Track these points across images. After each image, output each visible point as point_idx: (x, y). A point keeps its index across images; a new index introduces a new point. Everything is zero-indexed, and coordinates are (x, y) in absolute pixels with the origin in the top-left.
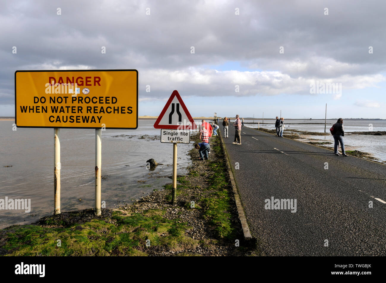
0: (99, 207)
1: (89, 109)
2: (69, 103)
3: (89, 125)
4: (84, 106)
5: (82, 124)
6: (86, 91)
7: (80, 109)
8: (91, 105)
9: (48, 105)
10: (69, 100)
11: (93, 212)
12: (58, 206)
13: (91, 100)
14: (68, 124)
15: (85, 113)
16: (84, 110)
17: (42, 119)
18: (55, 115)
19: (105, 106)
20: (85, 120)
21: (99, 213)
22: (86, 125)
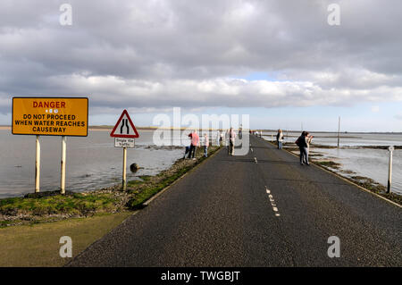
0: (63, 187)
1: (58, 123)
2: (46, 119)
3: (58, 133)
4: (55, 121)
5: (53, 133)
6: (56, 111)
7: (52, 123)
8: (59, 120)
9: (33, 120)
10: (46, 117)
11: (59, 192)
12: (38, 187)
13: (59, 117)
14: (44, 133)
15: (55, 126)
16: (55, 124)
17: (28, 129)
18: (37, 126)
19: (68, 121)
20: (55, 130)
21: (64, 192)
22: (56, 133)
